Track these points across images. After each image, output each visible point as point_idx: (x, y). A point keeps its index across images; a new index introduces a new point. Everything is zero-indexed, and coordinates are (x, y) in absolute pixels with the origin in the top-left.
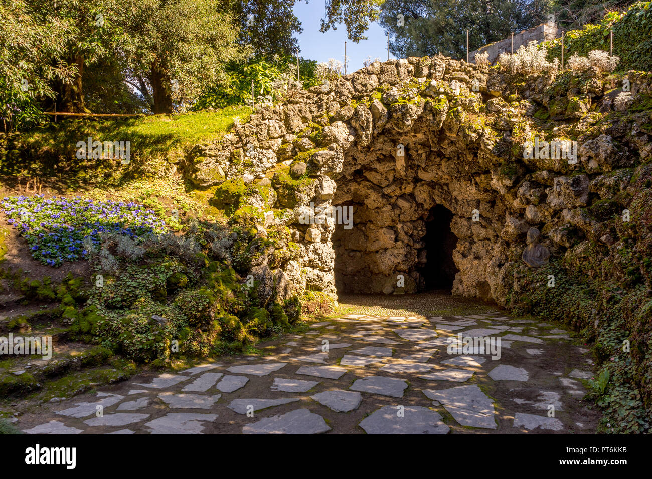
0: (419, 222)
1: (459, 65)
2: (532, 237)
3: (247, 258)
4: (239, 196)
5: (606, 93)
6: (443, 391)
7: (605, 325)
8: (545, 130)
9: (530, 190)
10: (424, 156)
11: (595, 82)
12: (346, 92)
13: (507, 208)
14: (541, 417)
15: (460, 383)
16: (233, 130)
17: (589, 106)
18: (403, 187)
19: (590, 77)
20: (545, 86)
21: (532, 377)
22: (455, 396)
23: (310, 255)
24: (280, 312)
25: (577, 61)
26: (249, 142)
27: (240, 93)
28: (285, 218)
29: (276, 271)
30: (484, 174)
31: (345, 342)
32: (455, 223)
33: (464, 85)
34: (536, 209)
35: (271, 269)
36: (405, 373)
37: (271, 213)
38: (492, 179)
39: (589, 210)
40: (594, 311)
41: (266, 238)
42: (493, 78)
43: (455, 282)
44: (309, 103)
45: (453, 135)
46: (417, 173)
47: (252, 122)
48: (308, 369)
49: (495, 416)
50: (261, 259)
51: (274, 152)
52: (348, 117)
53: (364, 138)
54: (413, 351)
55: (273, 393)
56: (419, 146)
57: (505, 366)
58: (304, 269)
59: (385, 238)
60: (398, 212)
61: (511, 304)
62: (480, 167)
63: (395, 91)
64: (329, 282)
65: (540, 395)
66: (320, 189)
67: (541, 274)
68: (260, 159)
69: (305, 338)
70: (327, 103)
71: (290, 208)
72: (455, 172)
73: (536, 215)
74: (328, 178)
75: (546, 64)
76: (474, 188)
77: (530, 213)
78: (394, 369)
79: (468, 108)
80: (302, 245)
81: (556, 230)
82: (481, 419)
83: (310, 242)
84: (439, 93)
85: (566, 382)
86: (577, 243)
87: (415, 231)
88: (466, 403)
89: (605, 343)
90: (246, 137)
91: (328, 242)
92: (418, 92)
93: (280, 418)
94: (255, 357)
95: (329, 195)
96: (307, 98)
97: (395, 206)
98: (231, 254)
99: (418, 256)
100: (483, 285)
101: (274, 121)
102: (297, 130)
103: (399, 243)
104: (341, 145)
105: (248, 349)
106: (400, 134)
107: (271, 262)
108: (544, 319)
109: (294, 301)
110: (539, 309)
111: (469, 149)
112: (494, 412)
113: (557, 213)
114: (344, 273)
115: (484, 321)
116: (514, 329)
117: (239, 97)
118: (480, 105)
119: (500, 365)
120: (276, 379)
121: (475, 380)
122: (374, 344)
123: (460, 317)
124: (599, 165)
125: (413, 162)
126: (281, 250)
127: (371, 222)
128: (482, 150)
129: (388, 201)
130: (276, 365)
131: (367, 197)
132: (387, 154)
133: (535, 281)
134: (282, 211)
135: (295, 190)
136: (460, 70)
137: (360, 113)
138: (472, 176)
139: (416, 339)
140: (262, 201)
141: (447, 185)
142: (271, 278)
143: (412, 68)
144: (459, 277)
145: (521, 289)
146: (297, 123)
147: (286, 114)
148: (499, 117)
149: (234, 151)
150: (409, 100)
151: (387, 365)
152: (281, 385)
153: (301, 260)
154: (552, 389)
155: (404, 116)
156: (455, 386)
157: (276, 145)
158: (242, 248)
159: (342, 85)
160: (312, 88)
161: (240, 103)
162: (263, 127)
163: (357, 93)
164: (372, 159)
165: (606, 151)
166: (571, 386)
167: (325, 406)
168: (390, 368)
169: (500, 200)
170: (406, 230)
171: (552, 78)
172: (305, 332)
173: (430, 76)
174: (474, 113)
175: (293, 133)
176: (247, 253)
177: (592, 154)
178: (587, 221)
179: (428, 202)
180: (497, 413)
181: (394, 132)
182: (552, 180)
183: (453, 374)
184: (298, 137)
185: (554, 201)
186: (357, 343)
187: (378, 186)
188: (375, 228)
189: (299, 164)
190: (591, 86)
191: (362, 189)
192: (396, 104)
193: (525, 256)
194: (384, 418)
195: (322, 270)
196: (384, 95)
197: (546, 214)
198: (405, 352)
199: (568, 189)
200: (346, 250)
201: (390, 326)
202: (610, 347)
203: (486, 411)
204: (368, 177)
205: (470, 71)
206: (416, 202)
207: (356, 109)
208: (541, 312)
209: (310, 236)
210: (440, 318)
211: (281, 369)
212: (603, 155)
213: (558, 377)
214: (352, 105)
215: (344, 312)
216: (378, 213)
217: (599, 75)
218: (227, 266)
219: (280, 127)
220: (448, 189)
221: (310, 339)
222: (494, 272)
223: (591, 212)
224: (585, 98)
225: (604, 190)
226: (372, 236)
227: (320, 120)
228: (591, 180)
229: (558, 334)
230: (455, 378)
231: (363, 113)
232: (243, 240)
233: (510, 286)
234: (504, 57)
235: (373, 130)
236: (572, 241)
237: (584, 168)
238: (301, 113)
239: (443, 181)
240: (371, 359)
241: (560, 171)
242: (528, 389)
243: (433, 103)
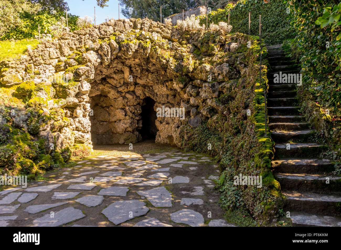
0: (138, 106)
1: (157, 24)
2: (193, 113)
3: (37, 127)
4: (31, 91)
5: (226, 43)
6: (147, 191)
7: (225, 154)
8: (199, 60)
9: (192, 89)
10: (139, 71)
11: (221, 37)
12: (95, 35)
13: (181, 98)
14: (194, 199)
15: (156, 186)
16: (26, 53)
17: (219, 49)
18: (129, 87)
19: (219, 35)
20: (199, 38)
21: (191, 180)
22: (153, 193)
23: (76, 124)
24: (59, 156)
25: (213, 27)
26: (37, 60)
27: (32, 32)
28: (60, 104)
29: (55, 134)
30: (170, 81)
31: (96, 170)
32: (156, 106)
33: (159, 35)
34: (195, 99)
35: (53, 133)
36: (128, 183)
37: (52, 101)
38: (174, 84)
39: (219, 99)
40: (220, 147)
41: (49, 115)
42: (174, 32)
43: (157, 136)
44: (74, 40)
45: (154, 61)
46: (136, 80)
47: (39, 49)
48: (74, 186)
49: (172, 201)
50: (46, 127)
51: (53, 66)
52: (97, 49)
53: (106, 60)
54: (133, 172)
55: (53, 200)
56: (137, 66)
57: (178, 176)
58: (73, 132)
59: (120, 114)
60: (126, 101)
61: (183, 146)
62: (168, 77)
63: (123, 36)
64: (87, 138)
65: (194, 189)
66: (81, 88)
67: (197, 130)
68: (44, 71)
69: (74, 170)
70: (84, 40)
71: (64, 98)
72: (155, 80)
73: (195, 102)
74: (86, 82)
75: (199, 27)
76: (165, 88)
77: (192, 101)
78: (122, 182)
79: (161, 47)
80: (71, 119)
81: (204, 109)
82: (165, 203)
83: (76, 117)
84: (146, 38)
85: (206, 181)
86: (214, 115)
87: (135, 111)
88: (158, 196)
89: (224, 162)
90: (35, 57)
91: (86, 117)
92: (135, 37)
93: (56, 214)
94: (43, 182)
95: (86, 91)
96: (72, 37)
97: (124, 97)
98: (27, 125)
99: (138, 124)
100: (170, 137)
101: (53, 49)
102: (67, 55)
103: (127, 117)
104: (93, 64)
105: (39, 177)
106: (126, 59)
107: (52, 129)
108: (199, 152)
109: (67, 150)
110: (196, 148)
111: (162, 68)
112: (171, 199)
113: (204, 101)
114: (97, 134)
115: (170, 155)
116: (185, 158)
117: (31, 34)
118: (167, 46)
119: (177, 176)
120: (55, 193)
121: (163, 184)
122: (112, 170)
123: (159, 154)
124: (223, 78)
125: (134, 74)
126: (58, 122)
127: (112, 106)
128: (169, 69)
129: (121, 94)
130: (55, 185)
131: (109, 93)
132: (120, 69)
133: (194, 134)
134: (59, 100)
135: (66, 88)
136: (157, 27)
137: (103, 47)
138: (164, 82)
139: (135, 166)
140: (46, 94)
141: (152, 86)
142: (52, 138)
143: (132, 24)
144: (159, 134)
145: (188, 138)
146: (66, 50)
147: (60, 45)
148: (177, 52)
149: (28, 65)
150: (131, 41)
151: (118, 181)
152: (58, 196)
153: (71, 127)
154: (200, 185)
155: (128, 49)
156: (153, 188)
157: (54, 63)
158: (34, 121)
159: (93, 31)
160: (75, 31)
161: (32, 37)
162: (46, 52)
163: (102, 36)
164: (111, 72)
165: (226, 71)
166: (208, 183)
167: (83, 205)
168: (120, 182)
169: (178, 94)
170: (131, 110)
171: (202, 34)
172: (73, 167)
173: (141, 29)
174: (165, 50)
175: (65, 56)
176: (37, 124)
177: (220, 72)
178: (218, 104)
179: (142, 95)
180: (173, 199)
181: (123, 58)
182: (202, 85)
183: (153, 182)
184: (68, 59)
185: (203, 95)
186: (103, 170)
187: (115, 86)
188: (114, 109)
189: (68, 73)
190: (220, 39)
191: (106, 88)
192: (123, 43)
193: (190, 122)
194: (115, 207)
195: (84, 132)
196: (117, 38)
197: (200, 101)
198: (129, 173)
199: (209, 89)
200: (98, 121)
201: (121, 160)
202: (226, 164)
203: (168, 199)
204: (109, 82)
205: (162, 28)
206: (136, 95)
207: (101, 44)
208: (197, 149)
209: (76, 114)
210: (148, 155)
211: (59, 187)
212: (225, 73)
213: (203, 179)
214: (99, 42)
215: (97, 154)
216: (115, 101)
217: (223, 34)
218: (24, 132)
219: (57, 53)
220: (153, 89)
221: (77, 170)
222: (175, 130)
223: (219, 100)
224: (217, 45)
225: (225, 89)
226: (113, 113)
227: (80, 49)
228: (220, 85)
229: (205, 159)
230: (153, 184)
231: (105, 47)
232: (34, 116)
233: (183, 137)
234: (179, 22)
235: (111, 56)
236: (211, 114)
237: (216, 79)
238: (69, 45)
239: (150, 84)
240: (110, 178)
241: (206, 80)
242: (189, 186)
243: (143, 43)
